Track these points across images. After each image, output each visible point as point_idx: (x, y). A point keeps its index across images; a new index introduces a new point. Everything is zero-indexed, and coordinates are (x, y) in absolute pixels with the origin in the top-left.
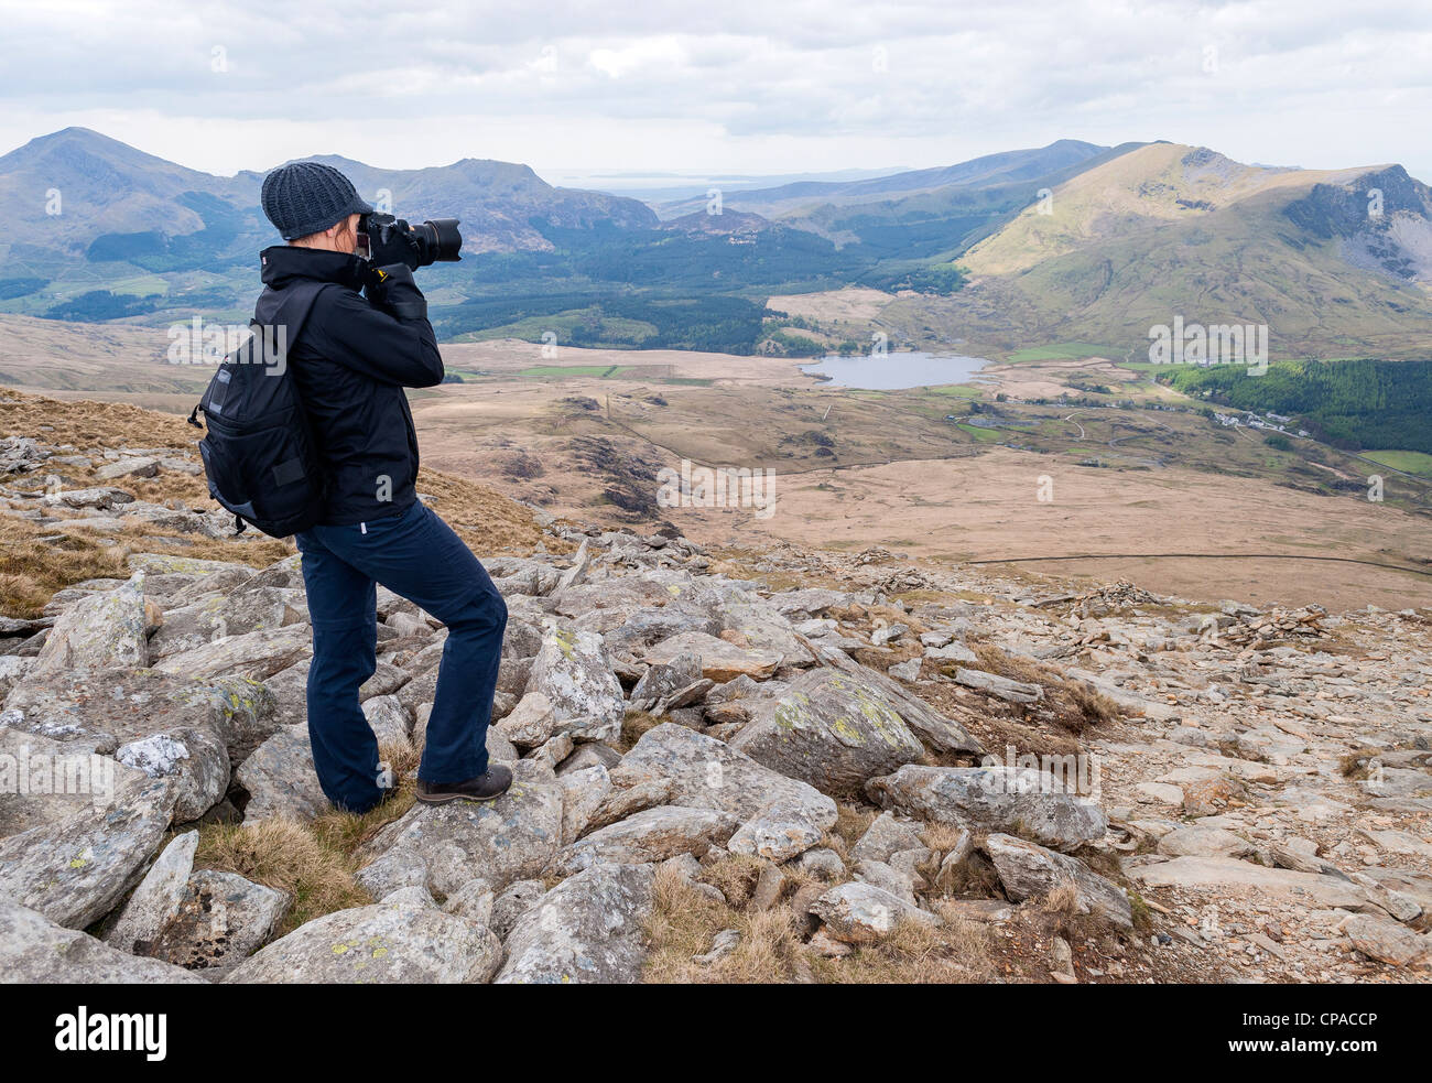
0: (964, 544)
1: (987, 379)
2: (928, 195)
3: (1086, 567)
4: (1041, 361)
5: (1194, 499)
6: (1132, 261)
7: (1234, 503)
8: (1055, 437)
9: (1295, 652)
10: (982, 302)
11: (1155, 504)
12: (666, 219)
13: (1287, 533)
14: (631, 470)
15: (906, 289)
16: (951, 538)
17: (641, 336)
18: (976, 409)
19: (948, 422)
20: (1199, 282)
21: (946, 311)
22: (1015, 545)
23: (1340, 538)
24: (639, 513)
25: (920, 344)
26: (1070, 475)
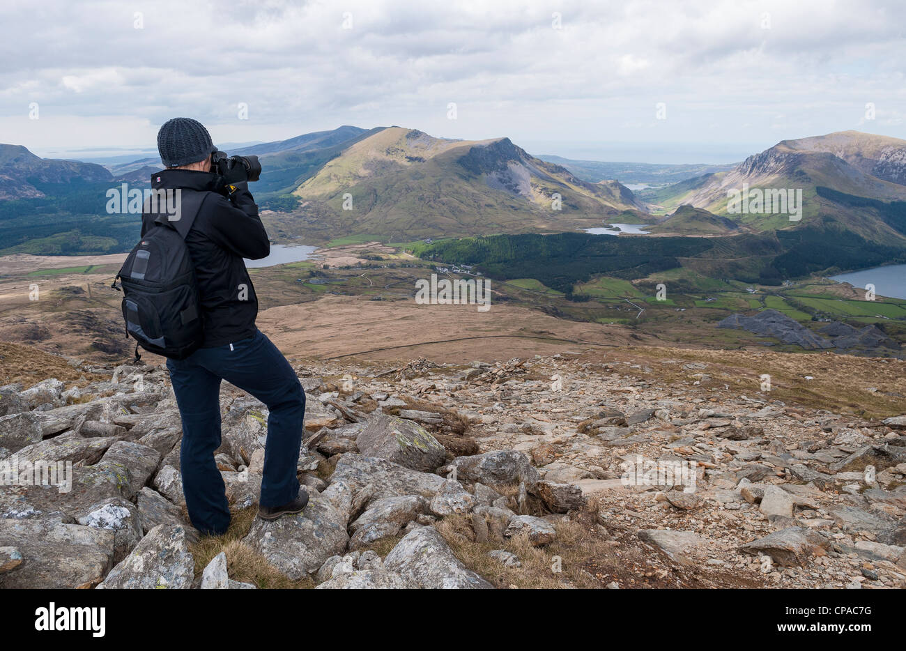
0: (315, 351)
1: (317, 257)
2: (274, 157)
3: (382, 355)
4: (345, 245)
5: (431, 313)
6: (386, 189)
7: (450, 313)
8: (357, 286)
9: (518, 382)
10: (309, 215)
11: (412, 318)
12: (117, 175)
13: (477, 325)
14: (109, 328)
15: (266, 209)
16: (307, 348)
17: (107, 246)
18: (313, 274)
19: (297, 283)
20: (421, 199)
21: (290, 221)
22: (343, 348)
23: (502, 325)
24: (116, 354)
25: (278, 240)
26: (367, 306)
